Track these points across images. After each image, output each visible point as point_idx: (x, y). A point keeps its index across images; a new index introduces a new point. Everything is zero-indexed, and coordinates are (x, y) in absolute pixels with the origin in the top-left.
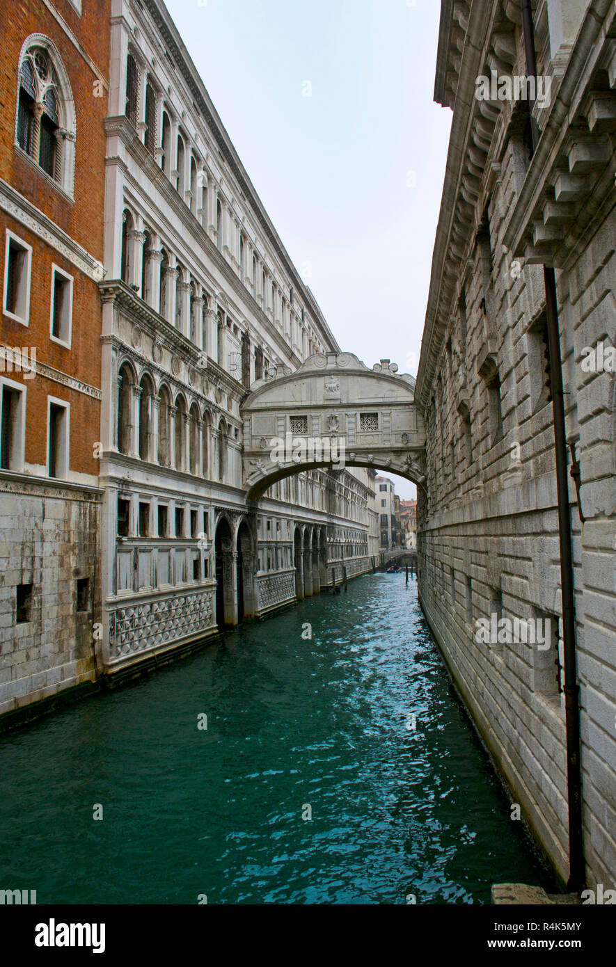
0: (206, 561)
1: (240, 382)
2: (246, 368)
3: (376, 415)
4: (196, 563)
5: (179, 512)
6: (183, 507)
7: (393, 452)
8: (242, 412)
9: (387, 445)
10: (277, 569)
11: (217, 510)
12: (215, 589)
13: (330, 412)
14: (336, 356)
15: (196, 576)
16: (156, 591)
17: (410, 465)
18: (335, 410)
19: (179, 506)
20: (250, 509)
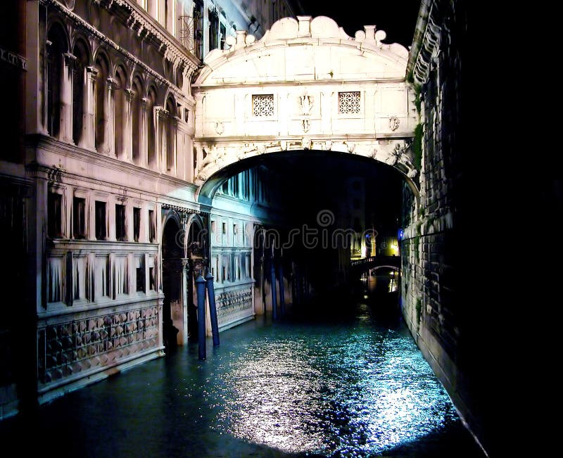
0: (151, 269)
1: (192, 52)
2: (198, 37)
3: (358, 94)
4: (140, 272)
5: (120, 210)
6: (124, 204)
7: (378, 139)
8: (194, 91)
9: (372, 132)
10: (233, 281)
11: (165, 208)
12: (161, 303)
13: (300, 91)
14: (310, 21)
15: (141, 287)
16: (92, 306)
17: (398, 156)
18: (308, 87)
19: (120, 203)
20: (202, 207)
